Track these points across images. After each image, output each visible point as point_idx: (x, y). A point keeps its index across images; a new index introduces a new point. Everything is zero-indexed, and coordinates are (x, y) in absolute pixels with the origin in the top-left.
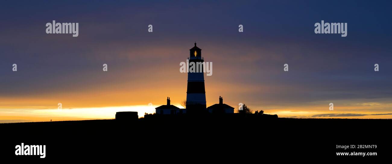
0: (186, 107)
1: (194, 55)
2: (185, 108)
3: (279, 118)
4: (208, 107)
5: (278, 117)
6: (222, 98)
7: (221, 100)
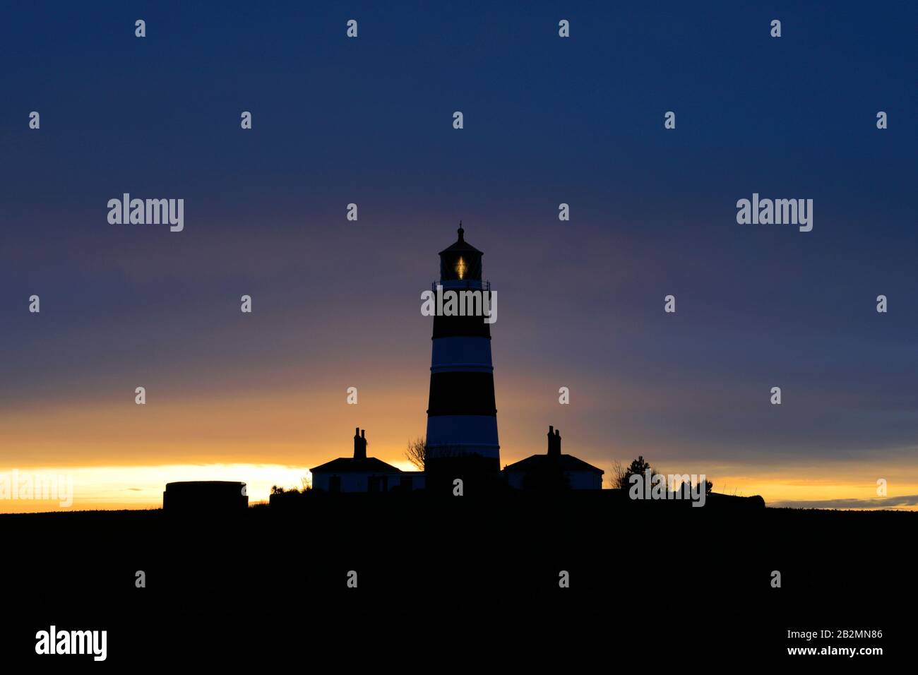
0: (425, 467)
1: (457, 275)
2: (423, 470)
3: (771, 510)
4: (506, 468)
5: (767, 505)
6: (557, 431)
7: (554, 439)
